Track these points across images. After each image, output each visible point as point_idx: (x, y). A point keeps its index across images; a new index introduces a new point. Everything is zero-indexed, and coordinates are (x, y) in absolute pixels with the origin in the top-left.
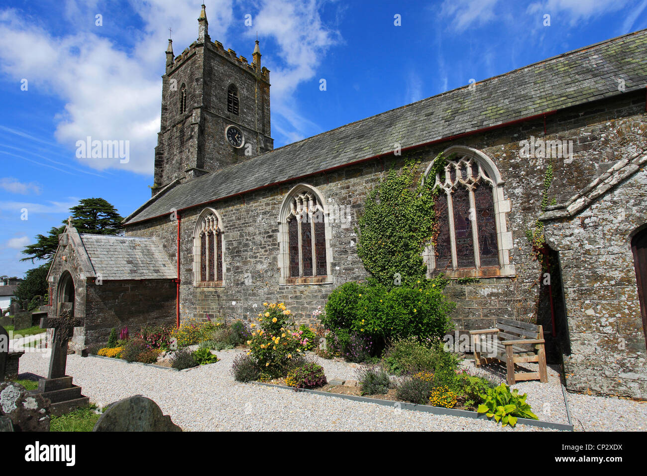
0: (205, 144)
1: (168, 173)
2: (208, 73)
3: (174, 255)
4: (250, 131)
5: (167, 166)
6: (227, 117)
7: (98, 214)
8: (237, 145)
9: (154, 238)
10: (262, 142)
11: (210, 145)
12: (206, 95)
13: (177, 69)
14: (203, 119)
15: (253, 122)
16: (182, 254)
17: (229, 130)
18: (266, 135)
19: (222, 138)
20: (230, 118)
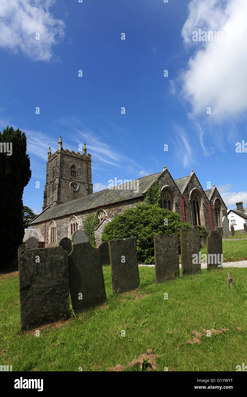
0: (60, 191)
1: (48, 201)
2: (62, 163)
3: (44, 234)
4: (81, 183)
5: (48, 198)
6: (71, 179)
7: (25, 213)
8: (75, 189)
9: (38, 229)
10: (87, 186)
11: (63, 191)
12: (61, 171)
13: (52, 160)
14: (60, 181)
15: (83, 178)
16: (46, 234)
17: (72, 184)
18: (89, 183)
19: (68, 188)
20: (72, 179)
